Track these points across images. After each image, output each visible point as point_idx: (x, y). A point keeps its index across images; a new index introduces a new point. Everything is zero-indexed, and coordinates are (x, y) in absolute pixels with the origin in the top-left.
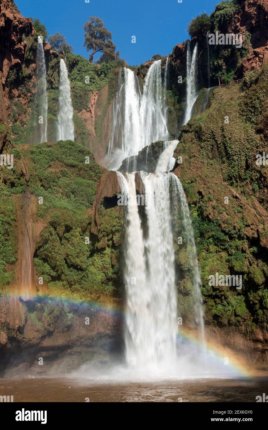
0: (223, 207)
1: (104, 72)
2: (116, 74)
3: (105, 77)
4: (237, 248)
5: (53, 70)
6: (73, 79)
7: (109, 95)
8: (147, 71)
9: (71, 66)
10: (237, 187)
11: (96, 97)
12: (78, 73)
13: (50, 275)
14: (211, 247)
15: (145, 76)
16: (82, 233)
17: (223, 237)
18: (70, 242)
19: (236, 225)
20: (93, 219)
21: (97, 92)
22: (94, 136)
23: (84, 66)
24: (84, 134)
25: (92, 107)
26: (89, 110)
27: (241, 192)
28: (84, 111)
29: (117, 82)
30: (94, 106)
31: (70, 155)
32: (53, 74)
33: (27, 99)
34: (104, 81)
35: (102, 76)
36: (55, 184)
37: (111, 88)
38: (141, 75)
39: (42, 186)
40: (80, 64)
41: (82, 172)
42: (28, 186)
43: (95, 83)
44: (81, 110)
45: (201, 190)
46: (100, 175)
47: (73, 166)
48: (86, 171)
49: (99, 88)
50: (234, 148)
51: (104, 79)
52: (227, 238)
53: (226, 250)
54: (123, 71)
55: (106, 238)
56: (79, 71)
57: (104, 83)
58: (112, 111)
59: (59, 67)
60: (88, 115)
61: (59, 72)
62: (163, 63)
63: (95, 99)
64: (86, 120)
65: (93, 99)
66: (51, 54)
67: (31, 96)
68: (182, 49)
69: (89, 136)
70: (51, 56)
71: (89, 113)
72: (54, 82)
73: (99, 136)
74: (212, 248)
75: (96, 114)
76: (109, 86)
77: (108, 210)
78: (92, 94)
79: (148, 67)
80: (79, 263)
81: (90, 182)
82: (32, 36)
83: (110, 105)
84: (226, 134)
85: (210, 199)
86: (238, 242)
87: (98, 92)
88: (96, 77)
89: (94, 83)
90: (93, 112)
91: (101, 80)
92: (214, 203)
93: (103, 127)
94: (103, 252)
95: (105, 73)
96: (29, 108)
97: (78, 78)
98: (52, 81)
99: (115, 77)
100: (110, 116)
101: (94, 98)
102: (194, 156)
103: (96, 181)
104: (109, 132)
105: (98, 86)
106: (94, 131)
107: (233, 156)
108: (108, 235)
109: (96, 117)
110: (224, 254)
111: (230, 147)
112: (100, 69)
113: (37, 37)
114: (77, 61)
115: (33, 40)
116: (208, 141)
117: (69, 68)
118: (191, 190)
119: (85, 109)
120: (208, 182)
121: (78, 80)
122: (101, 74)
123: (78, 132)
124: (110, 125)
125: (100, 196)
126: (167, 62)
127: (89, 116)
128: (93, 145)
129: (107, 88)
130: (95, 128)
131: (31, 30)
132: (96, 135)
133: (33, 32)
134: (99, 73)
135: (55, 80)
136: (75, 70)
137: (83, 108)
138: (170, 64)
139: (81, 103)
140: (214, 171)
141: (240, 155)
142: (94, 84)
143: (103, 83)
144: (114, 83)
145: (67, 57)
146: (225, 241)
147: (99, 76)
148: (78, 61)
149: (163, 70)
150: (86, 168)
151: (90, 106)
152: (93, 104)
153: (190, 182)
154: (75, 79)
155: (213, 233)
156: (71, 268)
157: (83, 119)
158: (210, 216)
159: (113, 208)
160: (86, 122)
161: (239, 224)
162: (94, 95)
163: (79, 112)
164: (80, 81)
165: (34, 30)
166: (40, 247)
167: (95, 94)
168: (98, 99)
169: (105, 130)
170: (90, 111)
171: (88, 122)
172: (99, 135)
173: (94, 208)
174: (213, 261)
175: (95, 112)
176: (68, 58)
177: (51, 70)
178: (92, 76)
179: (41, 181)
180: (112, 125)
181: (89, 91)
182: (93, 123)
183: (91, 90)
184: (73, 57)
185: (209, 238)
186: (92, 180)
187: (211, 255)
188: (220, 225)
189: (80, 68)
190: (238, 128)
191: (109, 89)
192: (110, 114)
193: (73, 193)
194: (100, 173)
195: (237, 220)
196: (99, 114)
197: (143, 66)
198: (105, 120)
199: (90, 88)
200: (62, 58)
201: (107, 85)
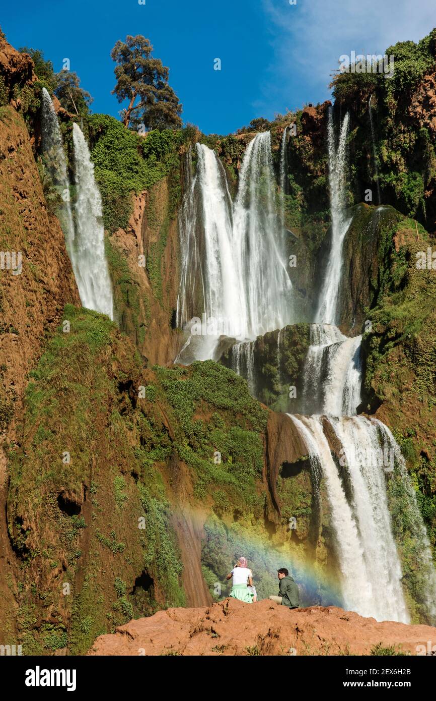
2: (182, 157)
3: (157, 160)
7: (170, 201)
8: (242, 153)
9: (93, 139)
11: (143, 204)
12: (107, 151)
15: (238, 159)
16: (254, 522)
18: (239, 536)
20: (269, 499)
21: (143, 192)
22: (146, 287)
23: (117, 138)
24: (127, 282)
25: (137, 224)
26: (130, 229)
28: (121, 231)
29: (183, 173)
31: (219, 389)
34: (157, 168)
35: (153, 157)
36: (207, 441)
37: (173, 186)
38: (229, 157)
39: (189, 445)
40: (110, 132)
41: (238, 418)
42: (173, 447)
43: (140, 174)
44: (115, 230)
45: (425, 450)
46: (264, 421)
47: (225, 408)
48: (244, 415)
49: (147, 183)
51: (156, 165)
54: (195, 150)
56: (108, 148)
57: (158, 175)
58: (179, 235)
59: (71, 140)
60: (129, 240)
62: (276, 139)
63: (140, 207)
64: (126, 252)
65: (138, 205)
68: (317, 120)
69: (138, 288)
71: (131, 237)
73: (156, 287)
75: (145, 240)
76: (169, 182)
77: (287, 480)
78: (134, 197)
79: (244, 143)
81: (253, 434)
82: (31, 87)
83: (174, 222)
87: (146, 192)
88: (140, 159)
89: (137, 172)
90: (139, 234)
91: (151, 167)
93: (162, 269)
95: (157, 151)
99: (179, 161)
100: (175, 247)
101: (140, 204)
102: (407, 390)
103: (259, 432)
104: (175, 279)
105: (144, 180)
106: (144, 275)
108: (288, 522)
109: (145, 246)
112: (147, 144)
114: (105, 128)
115: (33, 95)
116: (429, 366)
117: (90, 142)
118: (410, 450)
119: (123, 228)
121: (106, 166)
122: (150, 152)
123: (114, 278)
124: (177, 265)
125: (276, 461)
127: (132, 243)
128: (145, 306)
129: (165, 185)
130: (147, 270)
131: (30, 75)
132: (150, 283)
134: (146, 151)
136: (100, 147)
137: (120, 226)
138: (290, 145)
139: (116, 215)
142: (137, 175)
143: (155, 173)
144: (178, 175)
145: (85, 119)
147: (146, 156)
148: (107, 127)
149: (277, 153)
150: (245, 412)
151: (132, 221)
152: (138, 217)
153: (407, 434)
154: (101, 164)
157: (121, 250)
160: (127, 255)
162: (138, 198)
163: (111, 235)
164: (110, 169)
165: (36, 76)
167: (140, 196)
168: (147, 208)
169: (168, 274)
170: (133, 232)
171: (131, 256)
172: (155, 285)
173: (265, 479)
175: (143, 235)
176: (88, 122)
178: (135, 160)
179: (188, 437)
180: (180, 264)
181: (130, 190)
183: (133, 189)
184: (97, 121)
186: (255, 430)
189: (111, 142)
191: (168, 189)
192: (175, 241)
193: (231, 454)
196: (153, 239)
197: (233, 140)
198: (166, 253)
199: (131, 183)
200: (76, 122)
201: (165, 178)
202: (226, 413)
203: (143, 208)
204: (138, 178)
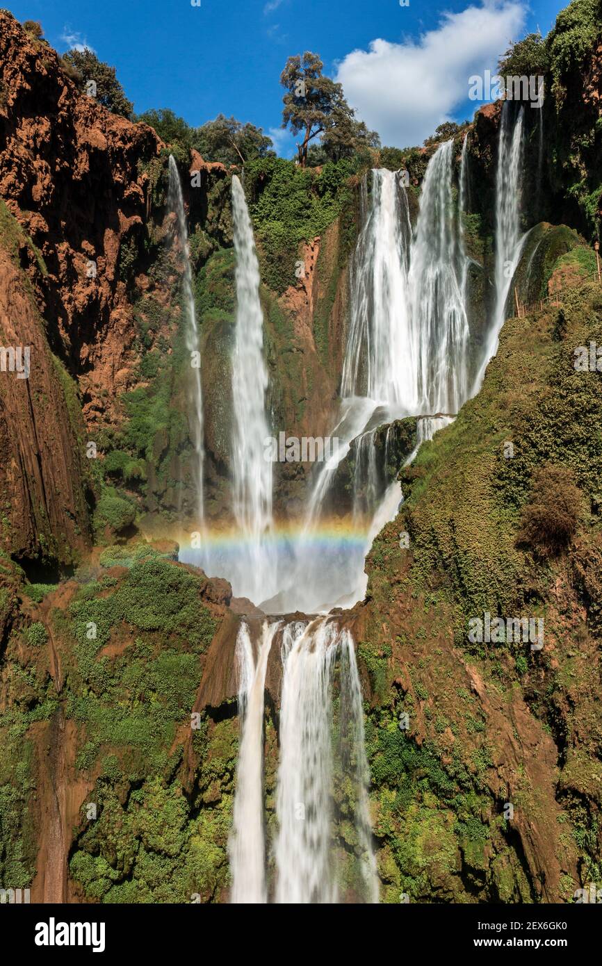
0: (446, 716)
1: (330, 185)
2: (357, 189)
3: (332, 197)
4: (472, 811)
5: (220, 205)
6: (263, 217)
7: (341, 247)
9: (257, 188)
10: (484, 659)
11: (316, 252)
12: (273, 200)
13: (107, 878)
14: (426, 796)
15: (421, 179)
16: (165, 785)
17: (445, 785)
18: (145, 805)
19: (468, 762)
21: (316, 239)
22: (312, 353)
23: (285, 182)
24: (290, 350)
25: (308, 278)
26: (301, 285)
27: (493, 673)
28: (291, 290)
29: (358, 209)
30: (311, 277)
32: (219, 215)
33: (169, 289)
34: (331, 208)
35: (328, 194)
37: (345, 228)
38: (414, 178)
40: (276, 178)
41: (172, 638)
42: (60, 701)
43: (313, 218)
44: (285, 289)
45: (400, 680)
46: (209, 636)
47: (153, 630)
48: (181, 634)
49: (320, 227)
50: (475, 576)
51: (330, 204)
52: (455, 787)
53: (452, 807)
55: (219, 782)
56: (275, 195)
57: (329, 214)
58: (348, 285)
59: (230, 198)
60: (299, 298)
61: (231, 207)
62: (457, 149)
63: (312, 257)
64: (294, 314)
65: (309, 256)
66: (209, 174)
67: (176, 281)
68: (493, 119)
69: (301, 355)
70: (210, 178)
71: (301, 293)
72: (225, 231)
73: (322, 352)
74: (430, 798)
75: (315, 295)
76: (341, 222)
77: (219, 724)
78: (305, 247)
79: (426, 159)
80: (163, 846)
81: (187, 658)
82: (159, 156)
83: (344, 271)
84: (459, 539)
85: (420, 698)
86: (476, 801)
87: (319, 238)
88: (314, 199)
89: (309, 217)
90: (309, 290)
91: (325, 207)
92: (427, 705)
93: (330, 329)
94: (217, 807)
95: (332, 187)
96: (177, 307)
97: (273, 213)
98: (219, 230)
99: (352, 195)
100: (344, 299)
101: (312, 254)
102: (399, 582)
104: (343, 338)
105: (318, 224)
106: (311, 338)
107: (471, 593)
108: (221, 777)
109: (315, 304)
110: (450, 816)
111: (466, 573)
112: (321, 180)
113: (168, 156)
114: (268, 173)
115: (161, 166)
116: (427, 549)
118: (380, 680)
119: (294, 286)
120: (421, 651)
121: (274, 217)
122: (325, 190)
123: (277, 348)
124: (345, 322)
127: (301, 301)
128: (308, 376)
129: (335, 228)
130: (314, 332)
131: (154, 142)
132: (316, 348)
133: (159, 147)
134: (321, 188)
135: (225, 226)
136: (265, 198)
137: (289, 284)
138: (470, 155)
139: (284, 273)
140: (437, 618)
141: (485, 592)
142: (309, 221)
144: (351, 213)
145: (245, 169)
146: (451, 791)
147: (320, 195)
148: (271, 172)
149: (455, 165)
151: (302, 276)
153: (382, 654)
154: (268, 216)
155: (427, 770)
156: (151, 854)
157: (288, 313)
158: (417, 738)
159: (228, 721)
160: (295, 317)
161: (475, 763)
162: (309, 248)
163: (280, 296)
164: (278, 220)
165: (162, 143)
166: (80, 836)
167: (312, 244)
168: (319, 257)
169: (335, 335)
170: (304, 288)
171: (299, 317)
172: (321, 349)
174: (430, 826)
175: (313, 290)
176: (249, 171)
177: (215, 208)
178: (304, 203)
179: (86, 683)
180: (349, 321)
181: (299, 241)
182: (310, 320)
183: (303, 238)
184: (257, 168)
185: (421, 778)
186: (193, 652)
187: (428, 813)
188: (439, 759)
189: (277, 189)
190: (483, 524)
191: (340, 232)
192: (344, 294)
194: (210, 632)
195: (472, 749)
196: (321, 295)
197: (416, 156)
198: (333, 309)
199: (301, 232)
200: (235, 174)
201: (337, 219)
202: (155, 635)
203: (315, 258)
204: (310, 224)
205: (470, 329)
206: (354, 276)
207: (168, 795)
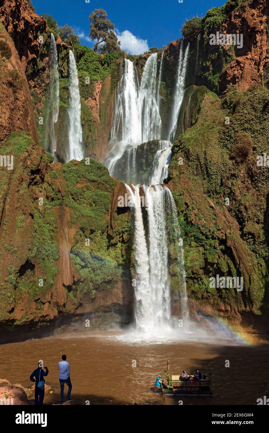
0: (203, 214)
1: (107, 62)
2: (118, 65)
3: (108, 67)
4: (211, 245)
5: (63, 60)
6: (80, 69)
7: (112, 85)
8: (145, 63)
10: (213, 198)
11: (101, 86)
12: (85, 63)
13: (80, 265)
14: (192, 243)
15: (143, 66)
16: (101, 234)
17: (201, 237)
18: (94, 241)
19: (211, 229)
20: (109, 224)
21: (101, 81)
22: (99, 123)
23: (90, 57)
24: (91, 121)
25: (97, 95)
26: (94, 98)
27: (216, 203)
28: (90, 99)
29: (118, 72)
30: (98, 94)
31: (92, 172)
32: (63, 64)
33: (42, 89)
34: (107, 70)
35: (106, 65)
36: (82, 197)
37: (113, 78)
38: (139, 65)
39: (72, 198)
40: (87, 54)
41: (100, 185)
42: (63, 200)
43: (100, 73)
44: (88, 98)
45: (188, 202)
46: (113, 187)
47: (94, 181)
48: (103, 184)
49: (103, 77)
50: (213, 169)
51: (107, 69)
52: (204, 237)
53: (203, 246)
54: (124, 62)
55: (118, 236)
56: (86, 61)
57: (107, 73)
58: (114, 99)
59: (68, 58)
60: (93, 102)
61: (68, 63)
62: (159, 56)
63: (99, 88)
64: (92, 108)
65: (98, 87)
66: (61, 46)
67: (45, 86)
68: (176, 46)
69: (95, 123)
70: (61, 48)
71: (94, 101)
72: (64, 72)
73: (103, 123)
74: (193, 244)
75: (100, 102)
76: (112, 76)
77: (120, 216)
78: (97, 83)
79: (146, 59)
80: (100, 255)
81: (106, 193)
82: (46, 32)
83: (113, 94)
84: (208, 158)
85: (193, 209)
86: (212, 242)
87: (102, 81)
88: (100, 66)
89: (98, 72)
90: (98, 100)
91: (105, 70)
92: (196, 211)
93: (106, 115)
94: (116, 246)
95: (108, 63)
96: (44, 97)
97: (85, 68)
98: (62, 70)
99: (116, 67)
100: (112, 105)
101: (99, 86)
102: (183, 173)
103: (110, 192)
104: (112, 120)
105: (101, 76)
106: (98, 118)
107: (211, 175)
108: (119, 234)
109: (100, 105)
110: (201, 249)
111: (210, 168)
112: (104, 59)
113: (50, 33)
115: (47, 36)
116: (194, 162)
117: (77, 58)
118: (180, 202)
119: (91, 97)
120: (193, 195)
121: (85, 69)
122: (105, 63)
123: (85, 119)
124: (113, 113)
125: (114, 206)
126: (162, 56)
127: (94, 104)
128: (98, 132)
129: (110, 78)
130: (100, 116)
131: (45, 27)
132: (101, 122)
133: (47, 29)
134: (103, 63)
135: (64, 69)
136: (82, 61)
137: (89, 96)
138: (165, 59)
139: (88, 91)
140: (197, 185)
141: (217, 175)
143: (106, 73)
144: (116, 73)
145: (75, 48)
146: (203, 239)
147: (103, 65)
148: (85, 52)
149: (159, 63)
150: (103, 183)
151: (95, 94)
152: (97, 92)
153: (180, 194)
154: (82, 68)
155: (194, 233)
156: (94, 259)
157: (89, 107)
158: (192, 221)
159: (123, 214)
161: (213, 228)
163: (85, 100)
164: (86, 71)
165: (48, 28)
166: (73, 247)
167: (99, 83)
168: (102, 88)
169: (108, 118)
170: (95, 99)
171: (93, 109)
172: (103, 122)
173: (110, 214)
174: (193, 253)
175: (99, 100)
176: (76, 49)
177: (61, 61)
178: (97, 66)
179: (72, 195)
181: (95, 80)
182: (98, 111)
183: (96, 80)
184: (80, 49)
185: (192, 237)
186: (108, 191)
187: (192, 249)
188: (199, 228)
189: (87, 59)
190: (216, 153)
191: (111, 79)
192: (112, 103)
193: (94, 202)
194: (113, 185)
195: (212, 225)
196: (103, 102)
197: (141, 57)
198: (108, 108)
199: (95, 77)
200: (71, 49)
201: (110, 75)
202: (94, 183)
203: (100, 88)
204: (99, 75)
205: (162, 121)
206: (117, 96)
207: (102, 238)
